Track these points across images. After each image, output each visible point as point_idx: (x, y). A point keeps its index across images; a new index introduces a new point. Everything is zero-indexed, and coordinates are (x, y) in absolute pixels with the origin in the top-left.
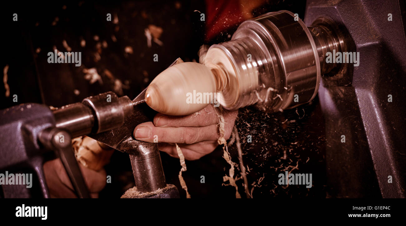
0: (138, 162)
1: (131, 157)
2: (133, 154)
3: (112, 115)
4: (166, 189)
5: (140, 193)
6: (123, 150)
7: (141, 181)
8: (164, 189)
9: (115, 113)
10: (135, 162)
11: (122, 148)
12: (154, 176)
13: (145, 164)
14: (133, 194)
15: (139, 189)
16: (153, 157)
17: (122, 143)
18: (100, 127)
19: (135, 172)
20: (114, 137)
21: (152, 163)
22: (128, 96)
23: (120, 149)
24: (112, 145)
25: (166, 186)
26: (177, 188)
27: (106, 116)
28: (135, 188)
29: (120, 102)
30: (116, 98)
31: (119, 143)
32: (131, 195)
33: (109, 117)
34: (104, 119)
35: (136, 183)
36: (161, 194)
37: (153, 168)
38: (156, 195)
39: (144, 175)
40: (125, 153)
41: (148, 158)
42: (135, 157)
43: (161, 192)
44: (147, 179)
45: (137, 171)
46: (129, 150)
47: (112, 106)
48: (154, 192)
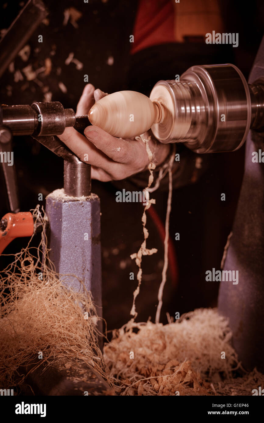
0: (70, 169)
1: (65, 162)
2: (67, 160)
3: (55, 123)
4: (89, 198)
5: (66, 196)
6: (59, 155)
7: (69, 185)
8: (88, 197)
9: (58, 122)
10: (67, 167)
11: (59, 153)
12: (81, 183)
13: (76, 172)
14: (60, 195)
15: (66, 192)
16: (84, 167)
17: (60, 149)
18: (41, 131)
19: (66, 176)
20: (54, 141)
21: (82, 172)
22: (73, 109)
23: (57, 153)
24: (51, 148)
25: (90, 195)
26: (99, 199)
27: (49, 123)
28: (63, 190)
29: (64, 114)
30: (62, 108)
31: (57, 148)
32: (58, 195)
33: (51, 125)
34: (47, 124)
35: (65, 186)
36: (84, 201)
37: (82, 177)
38: (79, 201)
39: (73, 181)
40: (61, 157)
41: (80, 167)
42: (69, 163)
43: (84, 199)
44: (75, 185)
45: (67, 176)
46: (64, 156)
47: (57, 115)
48: (78, 198)
